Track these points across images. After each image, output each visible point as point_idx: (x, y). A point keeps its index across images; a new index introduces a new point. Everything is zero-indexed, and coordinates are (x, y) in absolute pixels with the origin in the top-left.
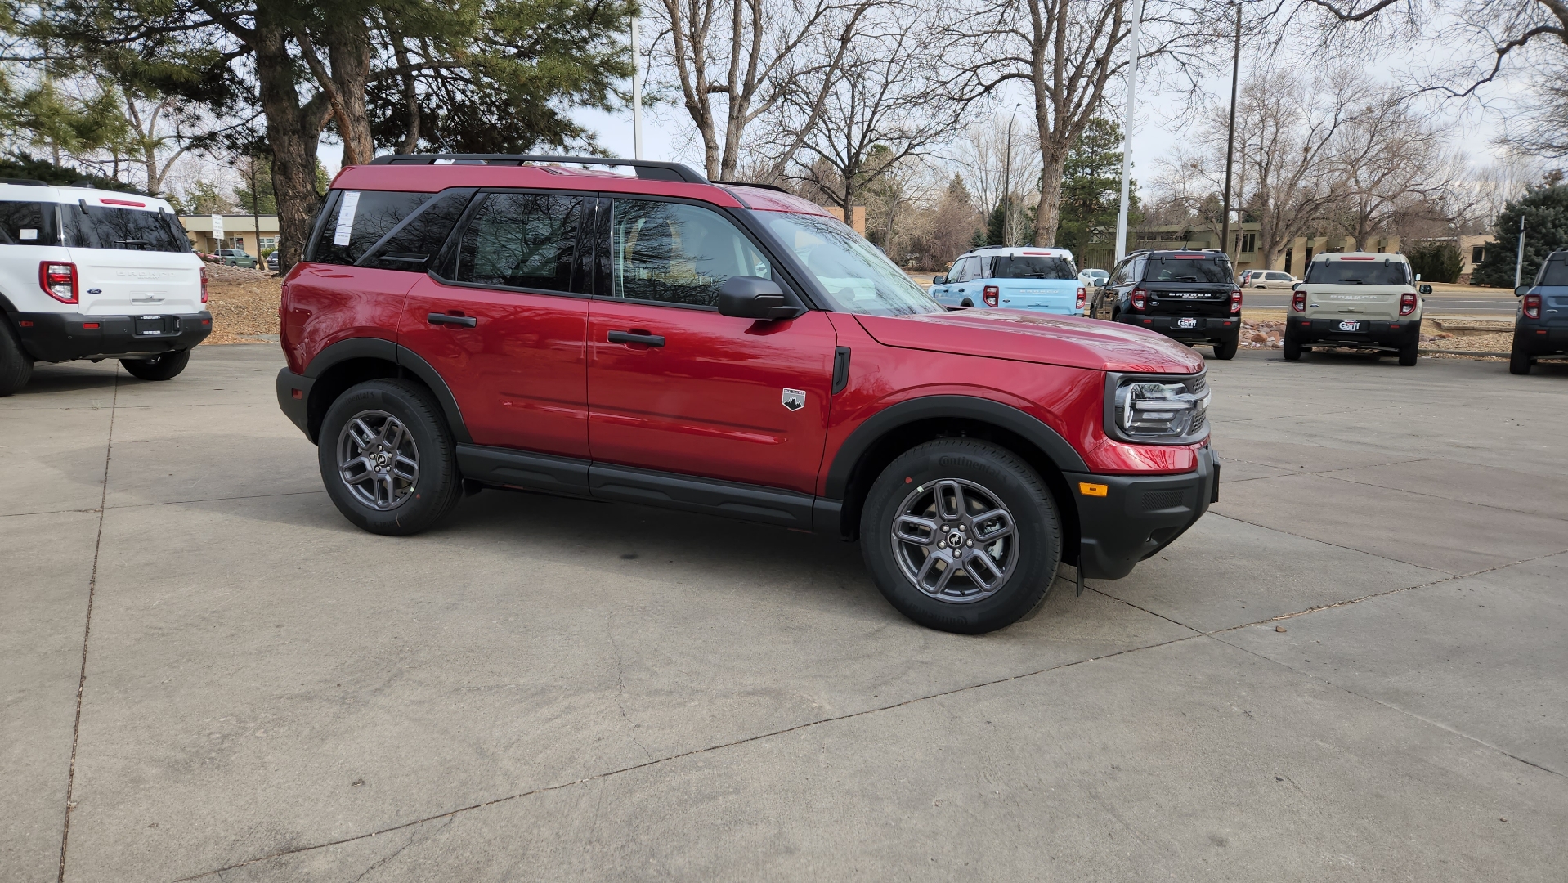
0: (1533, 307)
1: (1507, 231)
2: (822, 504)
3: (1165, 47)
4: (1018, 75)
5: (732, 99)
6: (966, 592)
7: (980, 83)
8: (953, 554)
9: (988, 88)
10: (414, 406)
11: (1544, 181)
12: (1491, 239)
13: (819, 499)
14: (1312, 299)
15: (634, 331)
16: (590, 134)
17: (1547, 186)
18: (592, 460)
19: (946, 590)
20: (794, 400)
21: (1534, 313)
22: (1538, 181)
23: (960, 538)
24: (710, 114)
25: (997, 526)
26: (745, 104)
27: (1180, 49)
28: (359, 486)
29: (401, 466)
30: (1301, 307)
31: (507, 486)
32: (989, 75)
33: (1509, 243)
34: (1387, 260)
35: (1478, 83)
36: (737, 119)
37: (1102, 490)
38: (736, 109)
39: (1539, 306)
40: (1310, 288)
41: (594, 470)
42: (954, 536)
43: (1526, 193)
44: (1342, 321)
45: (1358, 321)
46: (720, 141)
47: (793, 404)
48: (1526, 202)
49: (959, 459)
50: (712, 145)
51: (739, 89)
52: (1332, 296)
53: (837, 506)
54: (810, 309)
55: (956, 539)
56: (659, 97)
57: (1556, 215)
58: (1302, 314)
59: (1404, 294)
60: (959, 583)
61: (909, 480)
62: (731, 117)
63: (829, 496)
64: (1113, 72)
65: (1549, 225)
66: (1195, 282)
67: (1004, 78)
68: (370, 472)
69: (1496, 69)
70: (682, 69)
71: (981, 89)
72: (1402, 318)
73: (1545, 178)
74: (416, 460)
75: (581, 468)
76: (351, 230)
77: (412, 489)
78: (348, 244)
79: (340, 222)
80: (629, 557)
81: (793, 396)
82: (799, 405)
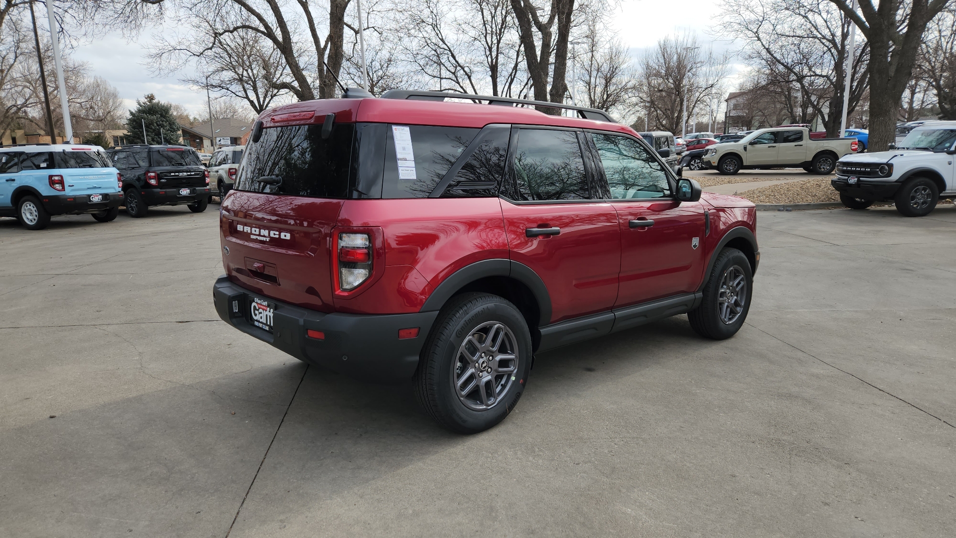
1: (134, 128)
8: (728, 301)
11: (146, 100)
12: (126, 132)
13: (696, 293)
15: (639, 219)
17: (148, 103)
18: (611, 309)
20: (695, 244)
22: (143, 100)
29: (501, 363)
33: (138, 134)
35: (205, 50)
41: (618, 313)
42: (729, 293)
43: (139, 106)
47: (695, 246)
48: (139, 111)
49: (735, 257)
53: (701, 293)
57: (157, 119)
61: (725, 272)
63: (699, 290)
65: (155, 124)
68: (478, 379)
73: (146, 98)
74: (513, 352)
75: (609, 316)
76: (413, 164)
77: (513, 378)
78: (415, 177)
79: (399, 156)
80: (590, 370)
81: (696, 241)
82: (697, 246)
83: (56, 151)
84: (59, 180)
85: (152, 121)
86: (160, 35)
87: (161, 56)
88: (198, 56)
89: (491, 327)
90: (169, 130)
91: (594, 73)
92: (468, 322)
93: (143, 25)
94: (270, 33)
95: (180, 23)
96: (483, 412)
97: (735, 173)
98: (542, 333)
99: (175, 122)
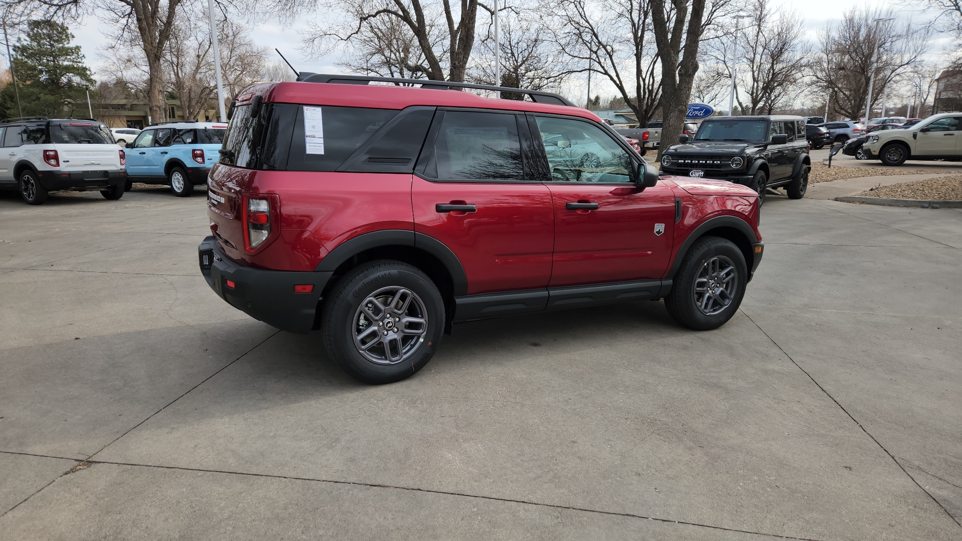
2: (664, 283)
6: (715, 309)
8: (712, 292)
15: (580, 201)
18: (547, 287)
19: (710, 310)
20: (659, 230)
23: (715, 284)
28: (369, 351)
29: (407, 325)
37: (760, 249)
41: (553, 293)
42: (713, 284)
47: (659, 232)
49: (722, 246)
53: (671, 282)
61: (704, 261)
69: (359, 28)
74: (422, 317)
75: (544, 293)
76: (322, 141)
77: (421, 340)
78: (323, 153)
79: (307, 133)
80: (535, 345)
81: (659, 227)
82: (661, 232)
83: (199, 128)
84: (200, 154)
86: (313, 21)
87: (313, 40)
88: (346, 40)
89: (397, 291)
91: (760, 49)
92: (366, 284)
93: (299, 12)
94: (406, 16)
95: (330, 9)
96: (386, 366)
97: (900, 164)
98: (457, 303)
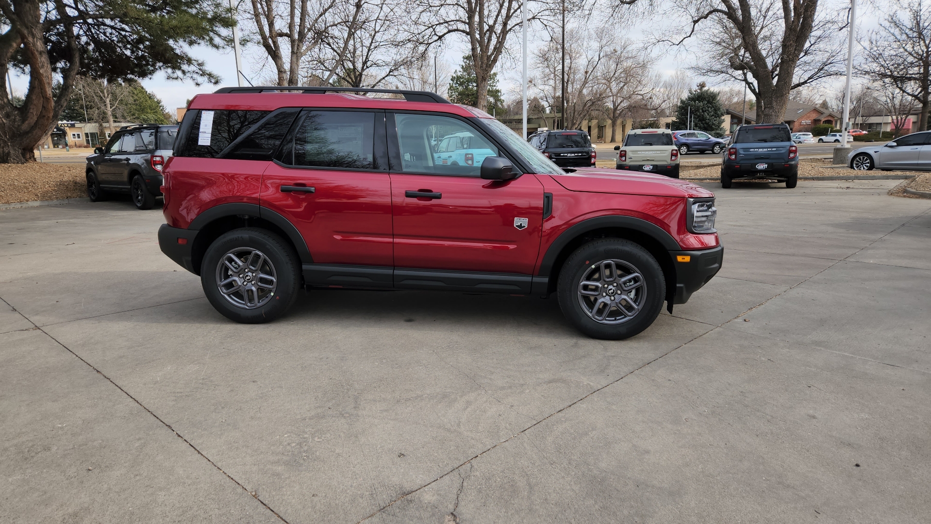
0: (733, 154)
1: (682, 114)
2: (536, 279)
3: (536, 16)
4: (457, 30)
5: (293, 42)
6: (617, 318)
7: (435, 34)
8: (610, 299)
9: (440, 38)
10: (271, 243)
11: (697, 88)
12: (674, 119)
13: (535, 277)
14: (629, 154)
15: (420, 190)
16: (200, 62)
17: (699, 91)
18: (394, 267)
19: (607, 319)
20: (521, 224)
21: (733, 157)
22: (695, 88)
23: (614, 290)
24: (279, 49)
25: (632, 283)
26: (301, 44)
27: (543, 17)
28: (231, 295)
29: (262, 280)
30: (624, 159)
31: (330, 286)
32: (441, 30)
33: (683, 121)
34: (663, 133)
35: (685, 38)
36: (296, 54)
37: (687, 259)
38: (296, 48)
39: (735, 153)
40: (628, 149)
41: (397, 272)
42: (611, 289)
43: (690, 94)
44: (644, 165)
45: (652, 165)
46: (287, 66)
47: (520, 226)
48: (690, 99)
49: (615, 249)
50: (283, 70)
51: (296, 36)
52: (639, 152)
53: (546, 280)
54: (524, 173)
55: (612, 291)
56: (248, 40)
57: (703, 105)
58: (624, 163)
59: (673, 150)
60: (615, 314)
61: (587, 262)
62: (293, 52)
63: (540, 275)
64: (510, 29)
65: (701, 111)
66: (573, 147)
67: (449, 31)
68: (240, 286)
69: (693, 31)
70: (258, 22)
71: (436, 38)
72: (672, 162)
73: (698, 86)
74: (273, 276)
75: (388, 272)
76: (210, 135)
77: (272, 294)
78: (209, 144)
79: (201, 130)
80: (410, 320)
81: (521, 222)
82: (524, 227)
85: (698, 107)
88: (678, 45)
89: (251, 252)
90: (713, 116)
92: (226, 243)
94: (732, 14)
96: (243, 309)
98: (305, 268)
99: (721, 107)
